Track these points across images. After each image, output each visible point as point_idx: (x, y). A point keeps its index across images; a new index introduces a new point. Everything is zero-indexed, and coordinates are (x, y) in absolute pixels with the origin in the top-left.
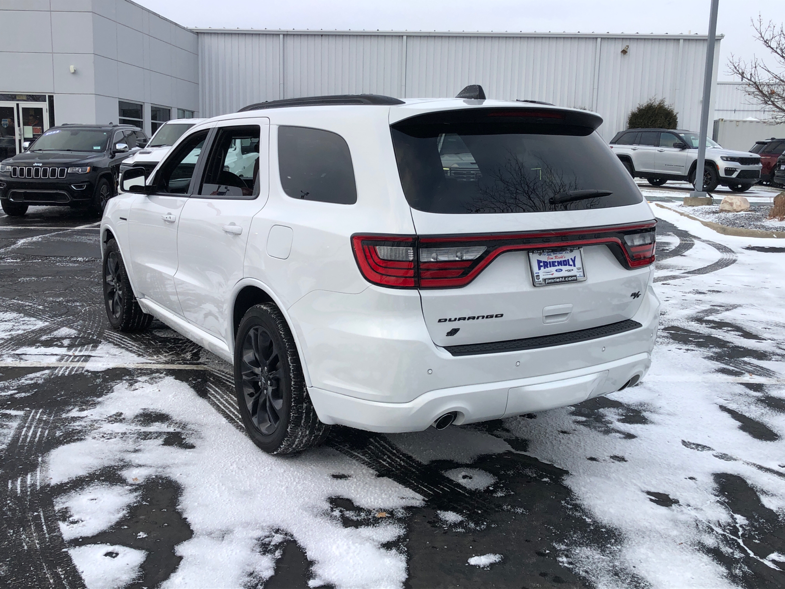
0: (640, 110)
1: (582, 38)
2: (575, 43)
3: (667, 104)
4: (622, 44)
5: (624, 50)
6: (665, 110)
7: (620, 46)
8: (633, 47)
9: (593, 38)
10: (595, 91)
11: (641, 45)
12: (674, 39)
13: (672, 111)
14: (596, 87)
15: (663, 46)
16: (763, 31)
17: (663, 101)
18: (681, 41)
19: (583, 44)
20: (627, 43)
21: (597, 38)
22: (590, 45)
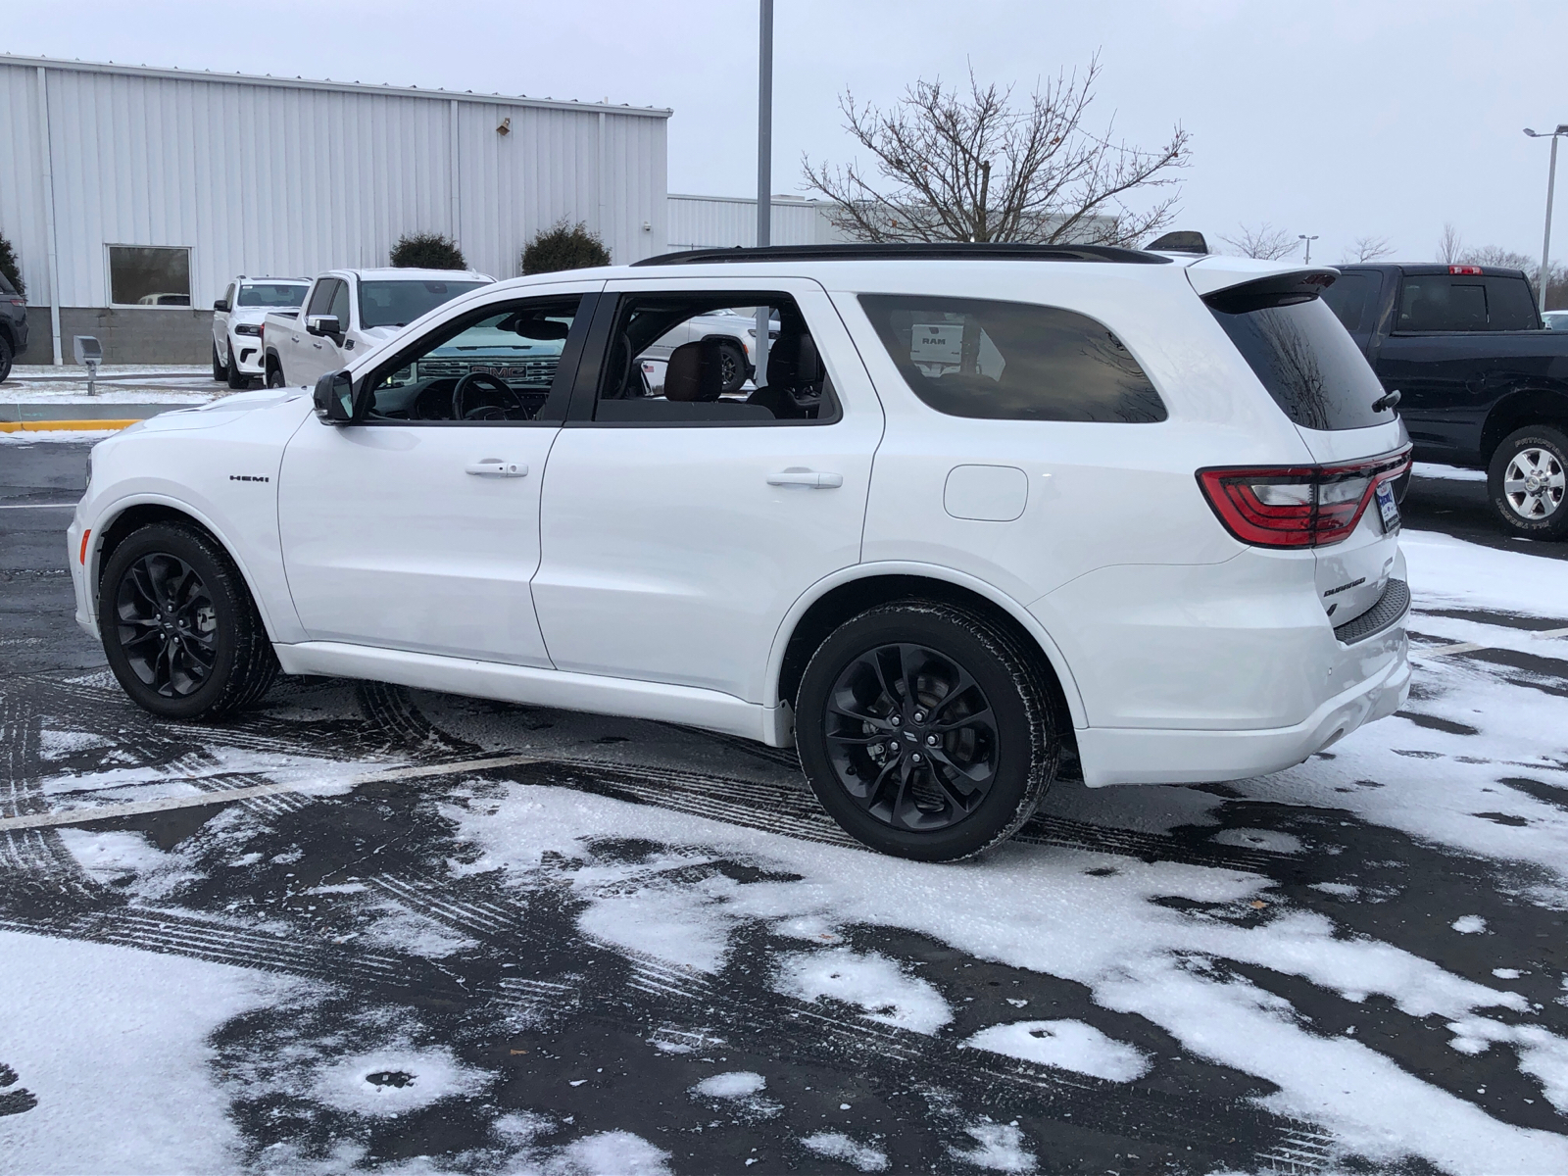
0: (541, 242)
1: (421, 98)
2: (409, 108)
3: (589, 232)
4: (497, 116)
5: (502, 127)
6: (588, 242)
7: (494, 120)
8: (519, 123)
9: (443, 100)
10: (455, 202)
11: (532, 119)
12: (589, 112)
13: (600, 246)
14: (455, 194)
15: (571, 122)
16: (858, 116)
17: (580, 227)
18: (602, 116)
19: (424, 111)
20: (506, 113)
21: (449, 101)
22: (438, 112)
